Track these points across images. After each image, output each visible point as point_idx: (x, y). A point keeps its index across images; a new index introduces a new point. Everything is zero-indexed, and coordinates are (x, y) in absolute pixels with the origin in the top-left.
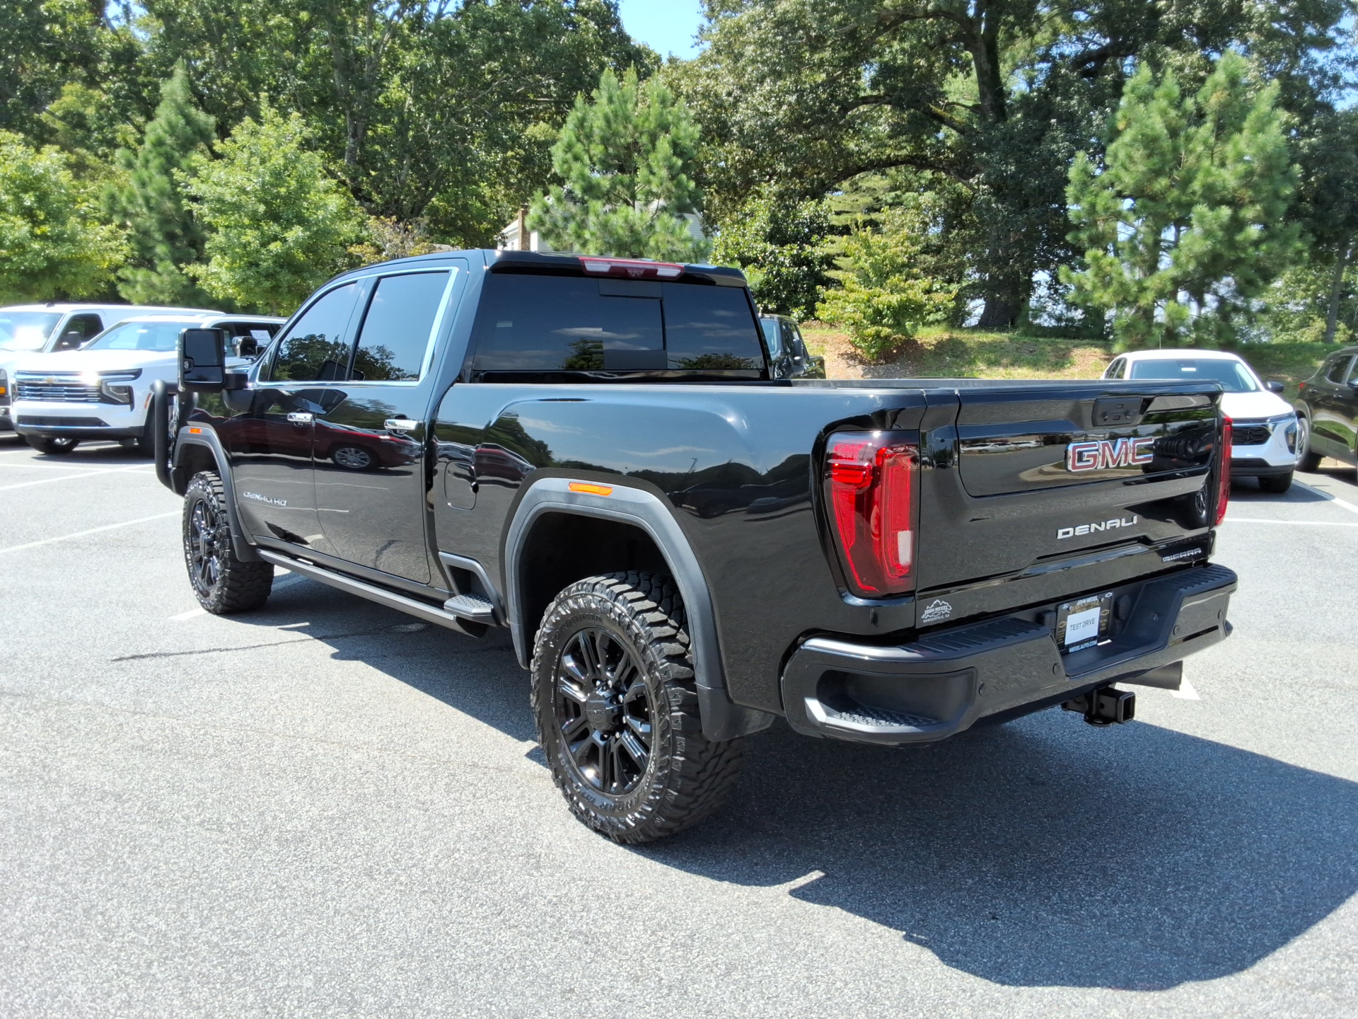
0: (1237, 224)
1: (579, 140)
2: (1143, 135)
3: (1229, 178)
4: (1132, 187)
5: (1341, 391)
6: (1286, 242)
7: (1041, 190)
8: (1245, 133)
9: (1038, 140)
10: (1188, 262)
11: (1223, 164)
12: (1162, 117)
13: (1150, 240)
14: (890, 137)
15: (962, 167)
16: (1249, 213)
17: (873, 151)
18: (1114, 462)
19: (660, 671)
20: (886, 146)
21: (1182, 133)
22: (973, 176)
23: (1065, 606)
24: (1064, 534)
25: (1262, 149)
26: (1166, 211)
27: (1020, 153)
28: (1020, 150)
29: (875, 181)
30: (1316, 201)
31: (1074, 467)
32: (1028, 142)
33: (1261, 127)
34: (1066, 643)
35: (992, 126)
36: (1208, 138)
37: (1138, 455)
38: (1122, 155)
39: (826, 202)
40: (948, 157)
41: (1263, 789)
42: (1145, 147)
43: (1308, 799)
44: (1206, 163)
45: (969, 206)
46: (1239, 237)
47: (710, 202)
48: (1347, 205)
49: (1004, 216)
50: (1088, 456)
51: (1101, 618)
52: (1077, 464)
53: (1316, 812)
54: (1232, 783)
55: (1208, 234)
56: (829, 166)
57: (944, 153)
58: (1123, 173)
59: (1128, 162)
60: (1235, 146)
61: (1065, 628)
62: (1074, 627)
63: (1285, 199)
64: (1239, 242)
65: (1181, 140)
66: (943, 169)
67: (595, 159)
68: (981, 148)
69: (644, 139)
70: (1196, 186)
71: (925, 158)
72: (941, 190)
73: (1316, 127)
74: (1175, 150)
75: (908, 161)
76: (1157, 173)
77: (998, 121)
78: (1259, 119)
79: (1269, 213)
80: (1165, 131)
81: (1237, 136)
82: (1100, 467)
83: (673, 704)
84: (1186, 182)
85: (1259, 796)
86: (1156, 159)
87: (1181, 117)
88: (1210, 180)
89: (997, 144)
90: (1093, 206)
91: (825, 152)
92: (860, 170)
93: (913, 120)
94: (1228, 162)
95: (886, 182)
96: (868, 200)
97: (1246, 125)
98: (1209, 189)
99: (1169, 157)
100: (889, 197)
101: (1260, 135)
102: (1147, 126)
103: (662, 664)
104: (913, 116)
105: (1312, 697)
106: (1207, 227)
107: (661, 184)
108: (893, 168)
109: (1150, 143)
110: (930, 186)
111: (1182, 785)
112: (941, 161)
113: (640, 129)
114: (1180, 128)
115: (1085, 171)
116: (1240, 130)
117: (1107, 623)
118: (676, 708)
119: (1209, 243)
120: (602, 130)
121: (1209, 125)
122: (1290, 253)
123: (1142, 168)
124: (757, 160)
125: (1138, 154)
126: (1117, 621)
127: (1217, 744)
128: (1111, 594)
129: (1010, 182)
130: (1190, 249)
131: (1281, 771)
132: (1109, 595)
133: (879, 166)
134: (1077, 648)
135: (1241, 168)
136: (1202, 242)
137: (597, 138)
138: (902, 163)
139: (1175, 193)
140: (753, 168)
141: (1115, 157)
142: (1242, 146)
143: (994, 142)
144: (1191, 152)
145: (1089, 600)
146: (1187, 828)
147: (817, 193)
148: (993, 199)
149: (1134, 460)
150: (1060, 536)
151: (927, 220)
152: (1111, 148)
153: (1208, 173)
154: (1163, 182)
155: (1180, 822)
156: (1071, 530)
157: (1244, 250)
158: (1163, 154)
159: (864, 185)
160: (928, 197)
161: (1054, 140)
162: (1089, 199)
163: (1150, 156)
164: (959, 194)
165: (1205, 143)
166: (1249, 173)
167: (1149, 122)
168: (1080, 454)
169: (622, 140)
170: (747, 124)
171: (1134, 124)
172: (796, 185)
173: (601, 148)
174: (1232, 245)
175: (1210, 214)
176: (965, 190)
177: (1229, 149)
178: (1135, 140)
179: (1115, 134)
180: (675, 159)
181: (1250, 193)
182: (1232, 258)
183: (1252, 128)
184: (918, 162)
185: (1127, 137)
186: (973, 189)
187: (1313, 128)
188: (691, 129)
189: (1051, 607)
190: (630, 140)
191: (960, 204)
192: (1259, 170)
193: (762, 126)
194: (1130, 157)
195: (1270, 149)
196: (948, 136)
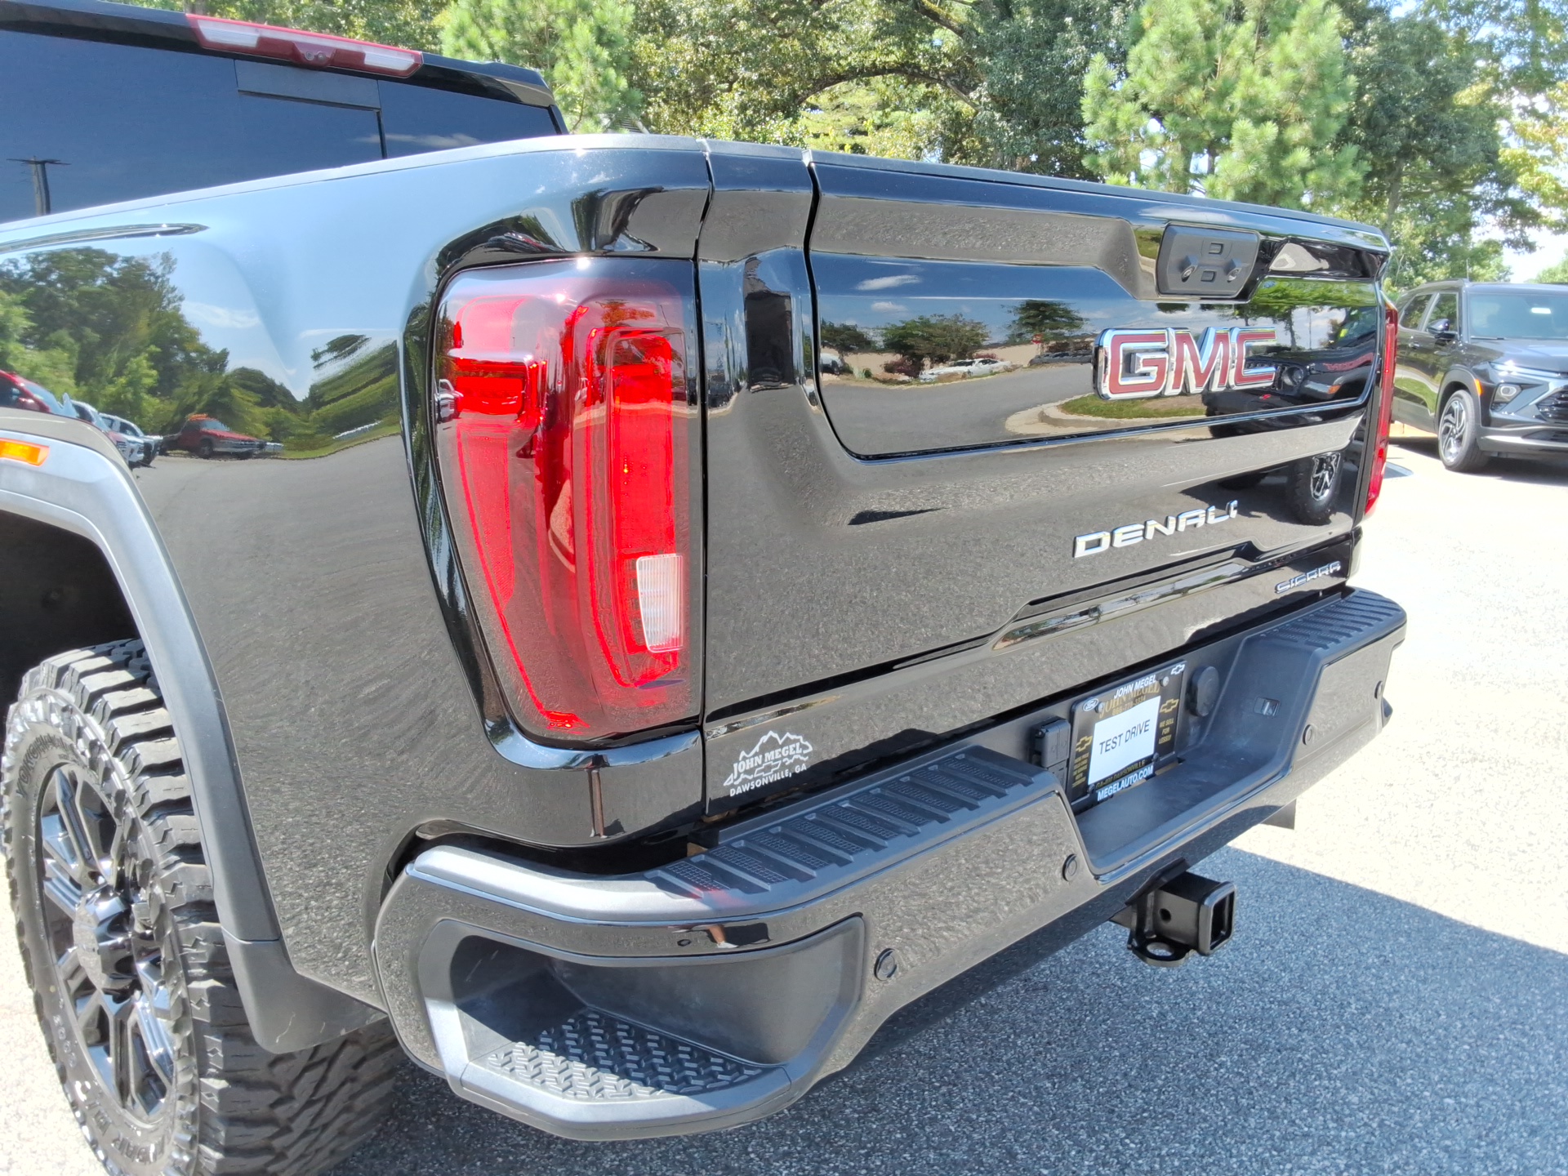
0: (1281, 148)
1: (474, 21)
2: (1173, 33)
3: (1273, 90)
4: (1159, 99)
5: (1418, 339)
6: (1337, 171)
7: (1052, 107)
8: (1295, 33)
9: (1050, 43)
10: (1225, 193)
11: (1266, 73)
12: (1195, 10)
13: (1180, 167)
14: (875, 38)
15: (962, 79)
16: (1295, 133)
17: (855, 55)
18: (1200, 377)
19: (163, 883)
20: (870, 49)
21: (1219, 32)
22: (974, 89)
23: (1090, 705)
24: (1090, 545)
25: (1314, 53)
26: (1200, 130)
27: (1028, 60)
28: (1029, 56)
29: (860, 96)
30: (1370, 124)
31: (1115, 388)
32: (1038, 46)
33: (1314, 25)
34: (1092, 780)
35: (996, 24)
36: (1248, 41)
37: (1248, 366)
38: (1148, 58)
39: (802, 121)
40: (944, 67)
41: (1424, 981)
42: (1175, 48)
43: (1504, 1000)
44: (1247, 69)
45: (969, 127)
46: (1287, 162)
47: (658, 115)
48: (1403, 130)
49: (1010, 138)
50: (1147, 363)
51: (1161, 717)
52: (1122, 382)
53: (1524, 1034)
54: (1368, 968)
55: (1250, 157)
56: (802, 73)
57: (940, 61)
58: (1148, 81)
59: (1154, 67)
60: (1282, 49)
61: (1089, 750)
62: (1107, 746)
63: (1338, 116)
64: (1286, 169)
65: (1217, 41)
66: (939, 80)
67: (496, 48)
68: (982, 52)
69: (561, 23)
70: (1236, 98)
71: (917, 66)
72: (937, 108)
73: (1372, 33)
74: (1210, 53)
75: (899, 69)
76: (1189, 81)
77: (1002, 18)
78: (1311, 16)
79: (1318, 133)
80: (1199, 28)
81: (1284, 37)
82: (1169, 391)
83: (192, 960)
84: (1223, 94)
85: (1420, 999)
86: (1187, 64)
87: (1217, 12)
88: (1252, 91)
89: (1001, 48)
90: (1113, 123)
91: (796, 56)
92: (840, 78)
93: (901, 18)
94: (1273, 69)
95: (873, 99)
96: (850, 120)
97: (1296, 23)
98: (1251, 102)
99: (1203, 62)
100: (875, 117)
101: (1312, 36)
102: (1177, 22)
103: (168, 867)
104: (902, 14)
105: (1457, 779)
106: (1249, 148)
107: (583, 82)
108: (879, 77)
109: (1180, 42)
110: (922, 104)
111: (1286, 976)
112: (936, 71)
113: (555, 10)
114: (1216, 26)
115: (1103, 78)
116: (1288, 30)
117: (1173, 727)
118: (202, 971)
119: (1252, 167)
120: (504, 10)
121: (1250, 25)
122: (1342, 183)
123: (1171, 75)
124: (712, 63)
125: (1167, 56)
126: (1192, 719)
127: (1331, 880)
128: (1182, 667)
129: (1017, 95)
130: (1229, 176)
131: (1444, 937)
132: (1179, 668)
133: (862, 74)
134: (1113, 789)
135: (1289, 75)
136: (1243, 166)
137: (499, 19)
138: (890, 71)
139: (1209, 108)
140: (709, 73)
141: (1140, 61)
142: (1290, 48)
143: (998, 44)
144: (1229, 57)
145: (1139, 685)
146: (1309, 1089)
147: (789, 108)
148: (997, 115)
149: (1239, 378)
150: (1081, 551)
151: (921, 144)
152: (1134, 52)
153: (1250, 82)
154: (1195, 93)
155: (1293, 1075)
156: (1105, 537)
157: (1290, 178)
158: (1195, 59)
159: (847, 101)
160: (921, 117)
161: (1067, 43)
162: (1109, 114)
163: (1181, 58)
164: (958, 114)
165: (1245, 46)
166: (1298, 83)
167: (1180, 17)
168: (1129, 358)
169: (533, 24)
170: (696, 11)
171: (1161, 20)
172: (762, 94)
173: (503, 33)
174: (1277, 171)
175: (1254, 132)
176: (965, 108)
177: (1274, 55)
178: (1163, 39)
179: (1139, 33)
180: (598, 49)
181: (1298, 109)
182: (1277, 188)
183: (1302, 27)
184: (909, 71)
185: (1154, 35)
186: (974, 106)
187: (1366, 36)
188: (620, 10)
189: (1059, 710)
190: (543, 24)
191: (960, 126)
192: (1309, 80)
193: (715, 16)
194: (1158, 61)
195: (1323, 53)
196: (944, 39)
